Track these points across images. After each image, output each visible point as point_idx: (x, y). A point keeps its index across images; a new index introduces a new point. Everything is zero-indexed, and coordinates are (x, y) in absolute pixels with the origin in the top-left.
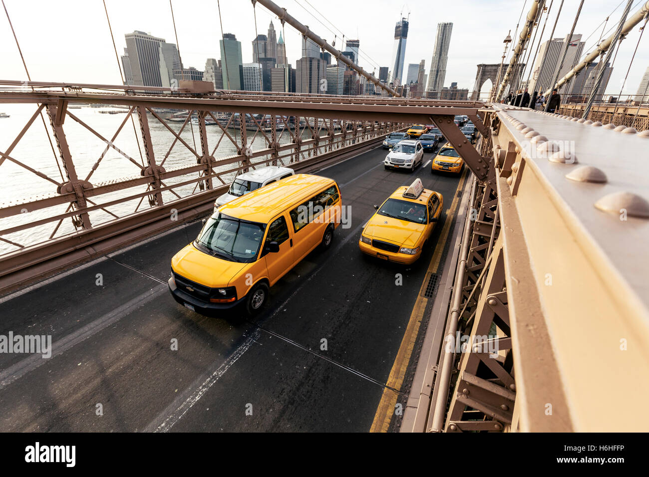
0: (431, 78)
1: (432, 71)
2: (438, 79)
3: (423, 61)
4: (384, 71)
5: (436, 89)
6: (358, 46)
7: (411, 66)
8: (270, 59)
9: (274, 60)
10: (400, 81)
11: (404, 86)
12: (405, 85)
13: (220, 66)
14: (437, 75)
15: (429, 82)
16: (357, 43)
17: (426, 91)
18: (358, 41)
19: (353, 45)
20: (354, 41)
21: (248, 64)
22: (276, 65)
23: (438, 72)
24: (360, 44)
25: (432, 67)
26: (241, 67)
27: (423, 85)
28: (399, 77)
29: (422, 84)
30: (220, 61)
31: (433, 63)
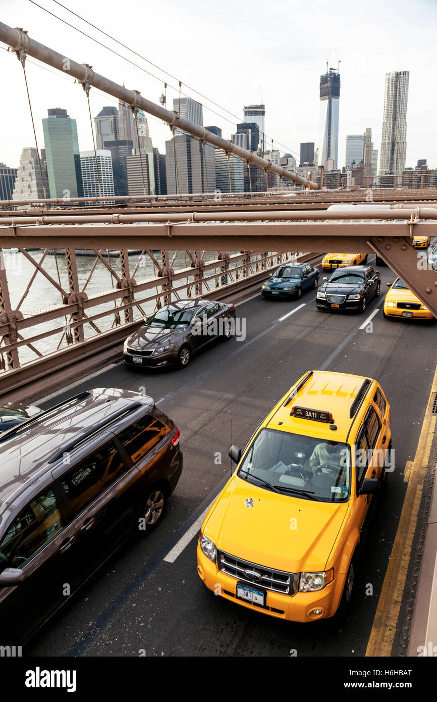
0: (383, 155)
1: (384, 144)
2: (395, 156)
3: (369, 131)
4: (307, 150)
5: (394, 170)
6: (263, 113)
7: (350, 138)
8: (123, 143)
9: (131, 144)
10: (335, 163)
11: (341, 169)
12: (344, 168)
13: (44, 158)
14: (393, 150)
15: (382, 160)
16: (262, 110)
17: (378, 175)
18: (262, 107)
19: (256, 113)
20: (256, 107)
21: (88, 152)
22: (133, 150)
23: (393, 145)
24: (265, 110)
25: (383, 138)
26: (77, 157)
27: (373, 167)
28: (332, 156)
29: (370, 165)
30: (43, 151)
31: (384, 133)
